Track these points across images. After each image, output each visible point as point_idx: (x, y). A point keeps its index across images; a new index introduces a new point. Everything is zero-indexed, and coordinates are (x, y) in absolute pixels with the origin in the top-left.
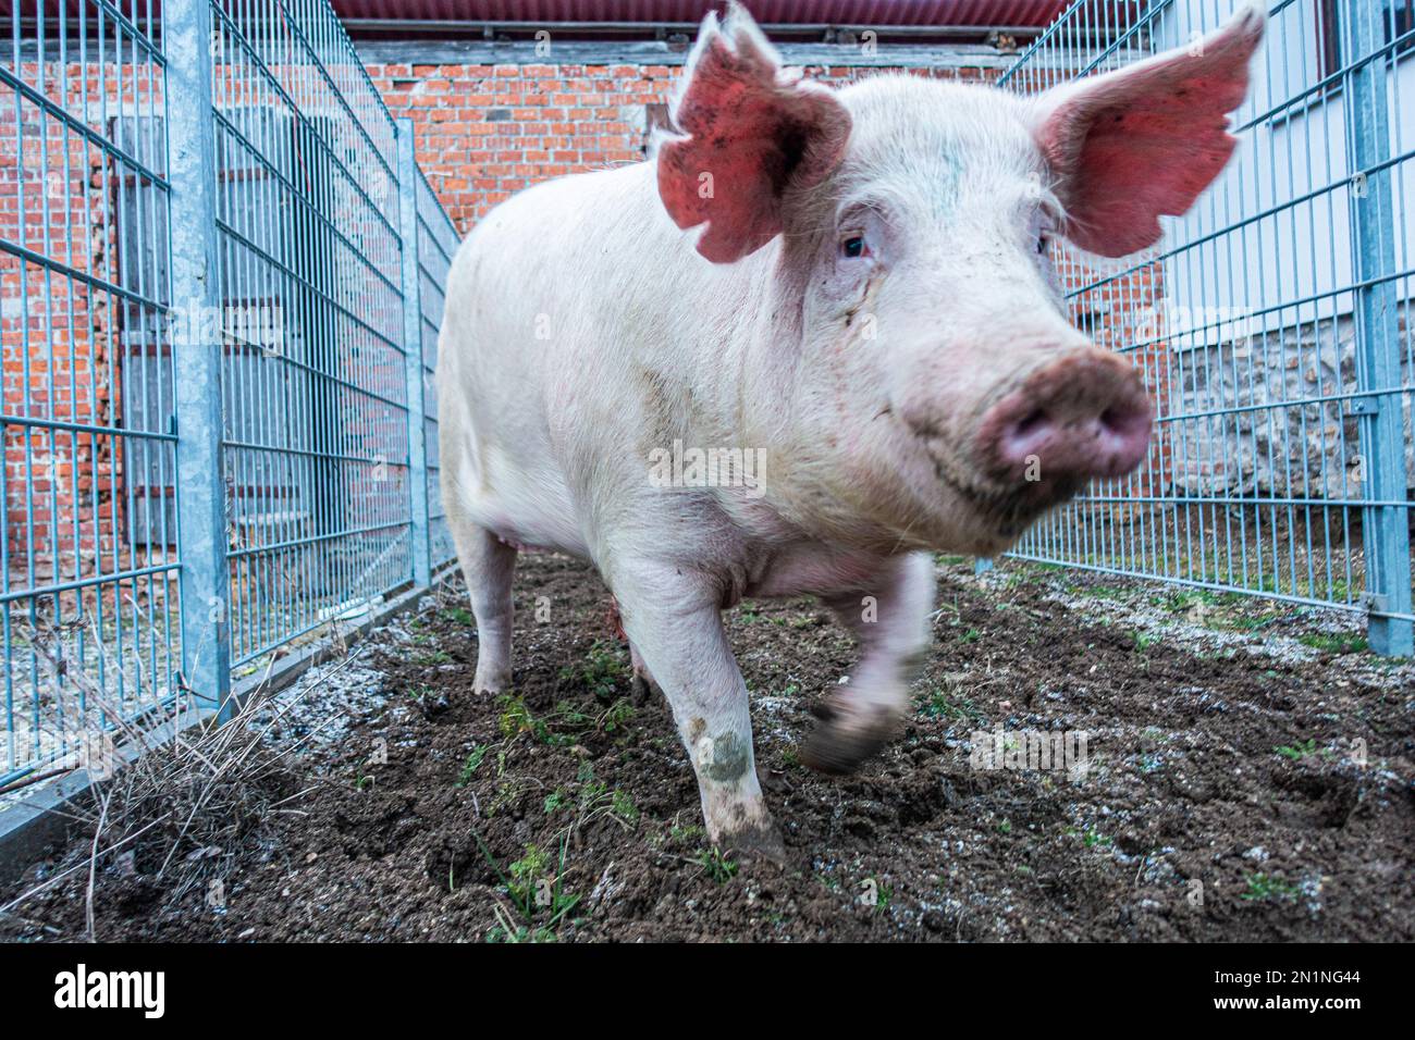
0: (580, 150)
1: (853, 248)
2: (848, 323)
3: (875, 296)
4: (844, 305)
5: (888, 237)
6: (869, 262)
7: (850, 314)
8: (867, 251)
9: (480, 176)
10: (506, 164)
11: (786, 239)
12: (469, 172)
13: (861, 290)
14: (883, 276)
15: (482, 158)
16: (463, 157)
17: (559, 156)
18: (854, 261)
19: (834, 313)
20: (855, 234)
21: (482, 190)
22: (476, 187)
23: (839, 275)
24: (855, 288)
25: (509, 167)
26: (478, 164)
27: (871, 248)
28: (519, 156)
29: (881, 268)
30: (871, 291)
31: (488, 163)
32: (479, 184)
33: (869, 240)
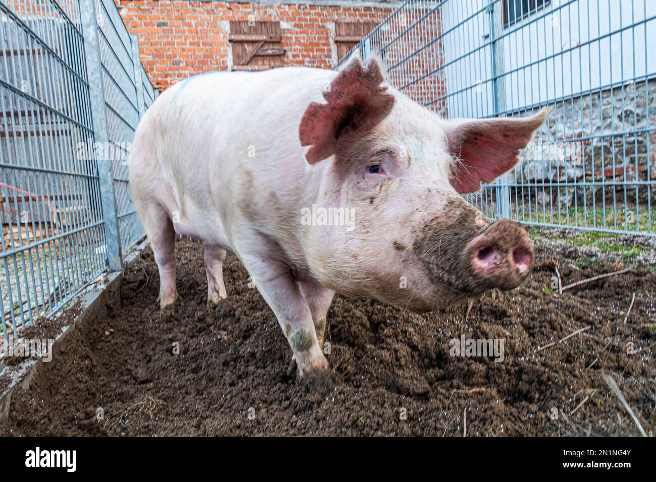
0: (201, 41)
1: (375, 169)
2: (371, 202)
3: (386, 191)
4: (370, 194)
5: (395, 166)
6: (383, 176)
7: (372, 198)
8: (383, 171)
9: (155, 52)
10: (167, 47)
11: (336, 158)
12: (150, 50)
13: (378, 188)
14: (390, 182)
15: (156, 44)
16: (147, 44)
17: (191, 44)
18: (375, 175)
19: (363, 197)
20: (377, 163)
21: (157, 59)
22: (154, 57)
23: (367, 180)
24: (375, 186)
25: (169, 49)
26: (155, 47)
27: (385, 170)
28: (173, 44)
29: (389, 179)
30: (383, 188)
31: (159, 46)
32: (155, 56)
33: (384, 166)
